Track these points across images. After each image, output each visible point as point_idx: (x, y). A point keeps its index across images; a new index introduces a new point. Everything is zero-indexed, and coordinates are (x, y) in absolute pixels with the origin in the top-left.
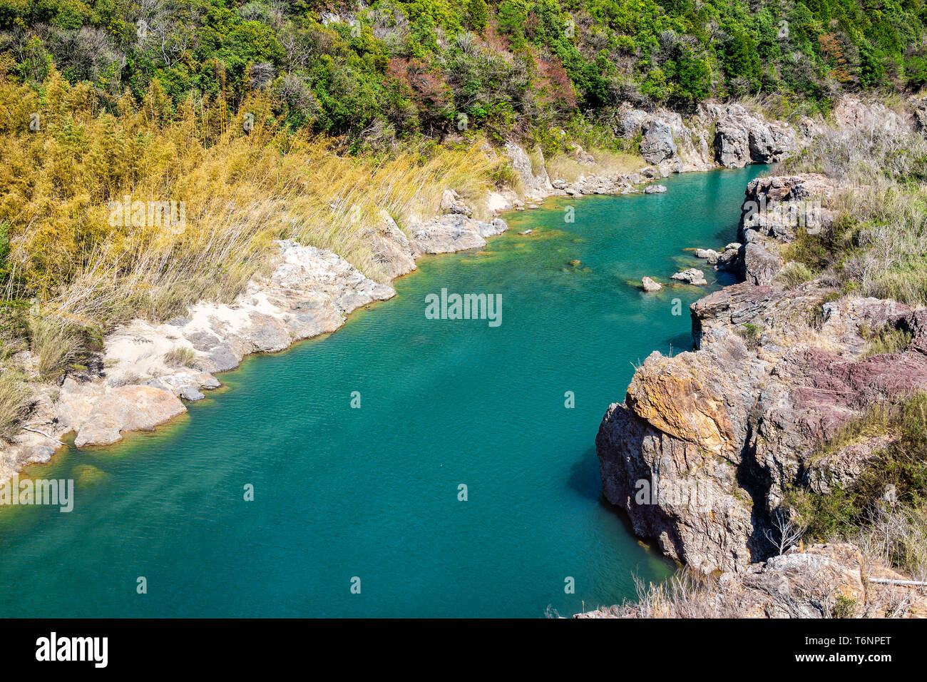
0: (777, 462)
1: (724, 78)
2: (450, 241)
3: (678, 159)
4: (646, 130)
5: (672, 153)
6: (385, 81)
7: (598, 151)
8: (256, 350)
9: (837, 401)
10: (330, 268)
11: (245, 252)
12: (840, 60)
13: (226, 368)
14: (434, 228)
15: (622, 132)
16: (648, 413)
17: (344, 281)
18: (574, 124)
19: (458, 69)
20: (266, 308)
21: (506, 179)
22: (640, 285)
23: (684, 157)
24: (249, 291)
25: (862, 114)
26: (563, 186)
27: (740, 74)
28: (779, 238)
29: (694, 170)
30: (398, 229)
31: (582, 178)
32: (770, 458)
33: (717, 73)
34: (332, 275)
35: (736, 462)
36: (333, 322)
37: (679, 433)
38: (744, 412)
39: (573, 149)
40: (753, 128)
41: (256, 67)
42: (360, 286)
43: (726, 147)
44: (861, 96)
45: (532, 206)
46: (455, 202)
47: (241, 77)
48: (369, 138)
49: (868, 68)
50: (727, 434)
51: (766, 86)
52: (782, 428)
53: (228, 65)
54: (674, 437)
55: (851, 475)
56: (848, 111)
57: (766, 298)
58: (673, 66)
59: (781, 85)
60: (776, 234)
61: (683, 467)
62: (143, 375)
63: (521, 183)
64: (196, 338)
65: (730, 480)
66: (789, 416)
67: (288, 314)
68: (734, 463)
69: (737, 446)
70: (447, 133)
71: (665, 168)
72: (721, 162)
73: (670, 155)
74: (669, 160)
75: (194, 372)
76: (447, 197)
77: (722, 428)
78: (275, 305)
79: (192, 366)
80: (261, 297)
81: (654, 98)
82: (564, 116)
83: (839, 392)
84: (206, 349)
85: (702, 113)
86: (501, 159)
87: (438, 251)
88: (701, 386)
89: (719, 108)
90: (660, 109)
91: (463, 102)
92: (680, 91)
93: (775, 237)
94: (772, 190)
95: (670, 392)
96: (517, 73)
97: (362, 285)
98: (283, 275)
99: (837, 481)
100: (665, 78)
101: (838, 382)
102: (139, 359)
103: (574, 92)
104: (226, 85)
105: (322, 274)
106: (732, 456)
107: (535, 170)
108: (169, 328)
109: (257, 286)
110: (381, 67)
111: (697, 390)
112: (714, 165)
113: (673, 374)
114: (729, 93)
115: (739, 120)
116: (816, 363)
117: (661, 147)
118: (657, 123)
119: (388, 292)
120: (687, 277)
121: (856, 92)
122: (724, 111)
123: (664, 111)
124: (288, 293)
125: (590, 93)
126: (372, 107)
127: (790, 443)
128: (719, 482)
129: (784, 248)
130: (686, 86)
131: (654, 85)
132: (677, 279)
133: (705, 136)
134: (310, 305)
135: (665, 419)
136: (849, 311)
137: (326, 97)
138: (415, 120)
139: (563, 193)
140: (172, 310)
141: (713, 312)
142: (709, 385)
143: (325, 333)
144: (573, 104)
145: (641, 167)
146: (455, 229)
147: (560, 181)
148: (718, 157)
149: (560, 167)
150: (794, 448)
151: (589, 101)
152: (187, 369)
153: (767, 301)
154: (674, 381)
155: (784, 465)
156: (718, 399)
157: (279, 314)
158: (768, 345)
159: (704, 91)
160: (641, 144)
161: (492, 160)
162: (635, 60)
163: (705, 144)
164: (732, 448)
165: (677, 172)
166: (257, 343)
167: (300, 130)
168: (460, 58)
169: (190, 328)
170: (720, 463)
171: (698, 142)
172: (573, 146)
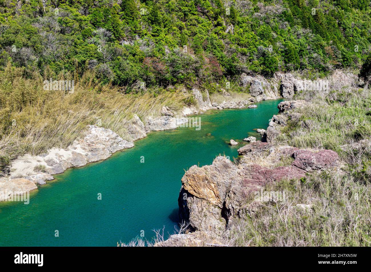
0: (233, 207)
1: (284, 64)
2: (162, 126)
3: (265, 95)
4: (252, 84)
5: (262, 93)
6: (143, 66)
7: (232, 92)
8: (72, 166)
9: (259, 184)
10: (108, 136)
11: (74, 130)
12: (334, 56)
13: (58, 173)
14: (157, 121)
15: (242, 84)
16: (188, 188)
17: (113, 141)
18: (223, 81)
19: (173, 61)
20: (79, 150)
21: (192, 102)
22: (229, 143)
23: (267, 94)
24: (74, 144)
25: (344, 77)
26: (216, 105)
27: (291, 62)
28: (281, 124)
29: (271, 99)
30: (141, 121)
31: (224, 102)
32: (230, 205)
33: (281, 61)
34: (108, 138)
35: (221, 207)
36: (105, 156)
37: (200, 196)
38: (225, 188)
39: (222, 91)
40: (295, 83)
41: (91, 61)
42: (120, 143)
43: (284, 90)
44: (343, 70)
45: (201, 113)
46: (167, 111)
47: (84, 65)
48: (135, 87)
49: (345, 59)
50: (218, 197)
51: (302, 67)
52: (235, 194)
53: (79, 61)
54: (198, 198)
55: (253, 211)
56: (338, 76)
57: (265, 147)
58: (263, 59)
59: (309, 66)
60: (280, 123)
61: (200, 209)
62: (24, 175)
63: (198, 104)
64: (48, 162)
65: (219, 214)
66: (239, 190)
67: (87, 153)
68: (220, 208)
69: (222, 201)
70: (169, 85)
71: (259, 98)
72: (282, 96)
73: (261, 93)
74: (261, 95)
75: (45, 174)
76: (164, 109)
77: (216, 194)
78: (83, 149)
79: (45, 172)
80: (78, 146)
81: (255, 71)
82: (217, 79)
83: (260, 181)
84: (52, 165)
85: (275, 77)
86: (190, 95)
87: (157, 130)
88: (208, 178)
89: (283, 75)
90: (258, 76)
91: (174, 73)
92: (265, 69)
93: (280, 124)
94: (285, 106)
95: (196, 180)
96: (197, 62)
97: (121, 142)
98: (88, 138)
99: (249, 214)
100: (259, 64)
101: (261, 177)
102: (24, 169)
103: (222, 69)
104: (78, 68)
105: (104, 138)
106: (220, 205)
107: (205, 99)
108: (39, 158)
109: (77, 142)
110: (141, 60)
111: (207, 180)
112: (280, 97)
113: (198, 173)
114: (287, 69)
115: (290, 80)
116: (255, 170)
117: (257, 90)
118: (255, 81)
119: (131, 145)
120: (249, 140)
121: (341, 69)
122: (284, 76)
123: (259, 76)
124: (89, 145)
125: (229, 70)
126: (136, 76)
127: (237, 200)
128: (214, 215)
129: (283, 128)
130: (268, 67)
131: (254, 67)
132: (246, 141)
133: (276, 86)
134: (96, 150)
135: (195, 191)
136: (278, 151)
137: (118, 72)
138: (153, 80)
139: (216, 108)
140: (41, 150)
141: (245, 152)
142: (212, 178)
143: (101, 160)
144: (222, 74)
145: (249, 98)
146: (165, 122)
147: (215, 103)
148: (281, 94)
149: (215, 98)
150: (239, 202)
151: (228, 73)
152: (42, 173)
153: (266, 148)
154: (198, 176)
155: (234, 208)
156: (215, 183)
157: (83, 153)
158: (243, 163)
159: (276, 69)
160: (250, 89)
161: (186, 95)
162: (247, 57)
163: (276, 89)
164: (219, 202)
165: (264, 100)
166: (73, 163)
167: (107, 84)
168: (173, 57)
169: (47, 158)
170: (215, 208)
171: (274, 88)
172: (222, 90)
